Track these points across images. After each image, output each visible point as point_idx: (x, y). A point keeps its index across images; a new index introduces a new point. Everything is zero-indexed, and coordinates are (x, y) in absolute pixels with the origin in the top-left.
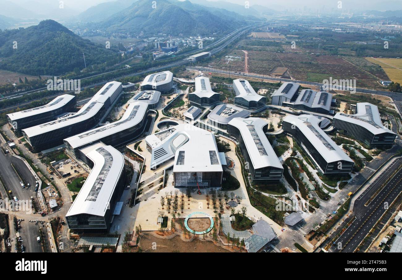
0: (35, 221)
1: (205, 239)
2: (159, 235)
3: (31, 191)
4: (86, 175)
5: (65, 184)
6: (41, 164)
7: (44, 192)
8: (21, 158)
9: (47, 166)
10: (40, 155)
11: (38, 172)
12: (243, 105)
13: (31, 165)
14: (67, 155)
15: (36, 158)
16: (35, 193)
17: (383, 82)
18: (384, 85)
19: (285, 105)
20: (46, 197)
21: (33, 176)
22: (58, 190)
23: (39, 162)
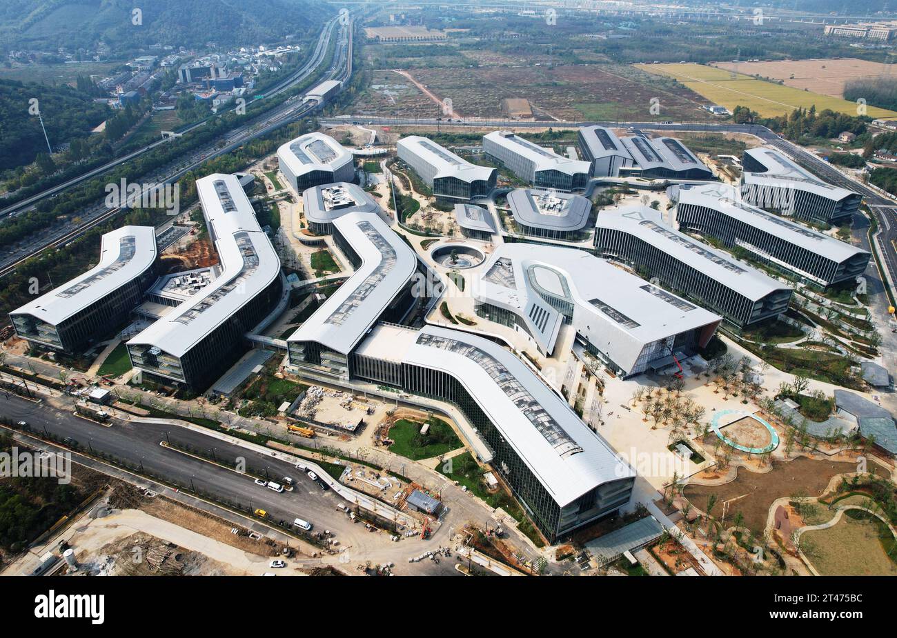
0: (428, 556)
1: (789, 457)
2: (710, 478)
3: (310, 493)
4: (403, 413)
5: (377, 448)
6: (250, 421)
7: (352, 484)
8: (168, 423)
9: (273, 421)
10: (214, 399)
11: (270, 443)
12: (557, 187)
13: (223, 431)
14: (291, 380)
15: (211, 409)
16: (328, 494)
17: (712, 109)
18: (716, 113)
19: (624, 173)
20: (373, 494)
21: (267, 457)
22: (380, 469)
23: (237, 418)
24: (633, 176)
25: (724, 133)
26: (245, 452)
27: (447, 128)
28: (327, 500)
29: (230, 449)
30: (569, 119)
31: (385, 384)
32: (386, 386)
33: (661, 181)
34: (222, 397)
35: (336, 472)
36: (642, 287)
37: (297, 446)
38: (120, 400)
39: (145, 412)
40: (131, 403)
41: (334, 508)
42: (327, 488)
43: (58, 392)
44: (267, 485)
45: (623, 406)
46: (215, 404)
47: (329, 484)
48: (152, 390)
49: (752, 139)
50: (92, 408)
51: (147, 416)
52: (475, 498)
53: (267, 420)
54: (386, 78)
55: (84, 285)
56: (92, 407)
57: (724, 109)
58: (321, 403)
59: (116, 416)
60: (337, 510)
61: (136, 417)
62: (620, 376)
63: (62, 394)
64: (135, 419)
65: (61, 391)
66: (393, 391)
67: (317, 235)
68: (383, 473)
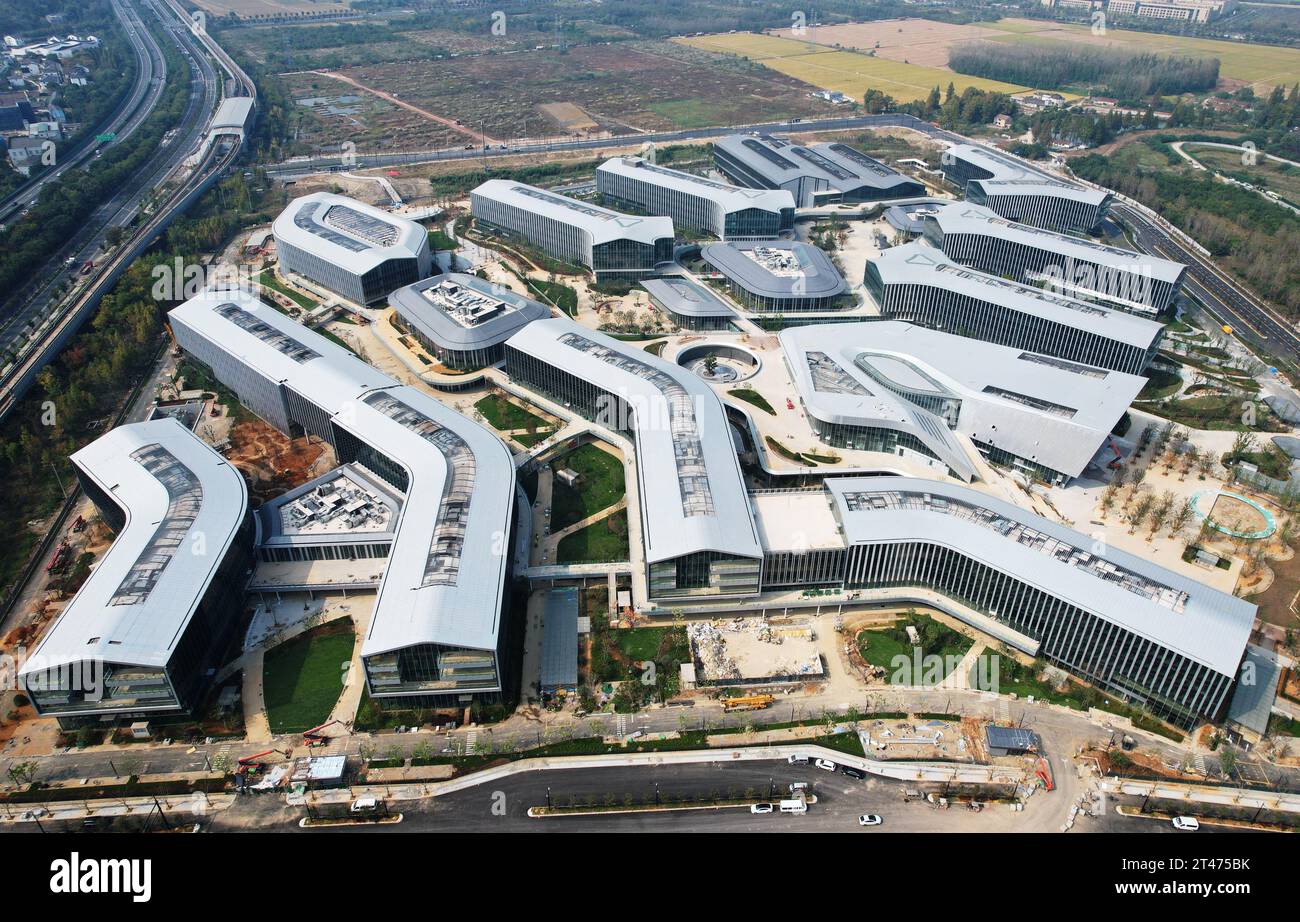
2: (1254, 583)
3: (846, 792)
4: (857, 620)
5: (870, 687)
6: (643, 716)
7: (890, 754)
8: (507, 774)
9: (684, 703)
10: (551, 701)
11: (712, 740)
12: (759, 232)
13: (617, 749)
14: (644, 625)
15: (563, 719)
16: (871, 784)
17: (827, 97)
18: (835, 102)
19: (820, 201)
20: (930, 756)
21: (728, 765)
22: (904, 716)
23: (620, 720)
24: (832, 202)
25: (873, 128)
26: (685, 769)
27: (493, 160)
28: (877, 792)
29: (656, 775)
30: (659, 128)
31: (812, 586)
32: (814, 588)
33: (870, 205)
34: (562, 692)
35: (850, 744)
36: (1020, 357)
37: (759, 727)
38: (373, 765)
39: (446, 770)
40: (401, 763)
41: (899, 800)
42: (862, 774)
43: (221, 796)
44: (776, 808)
45: (1093, 522)
46: (559, 709)
47: (859, 766)
48: (420, 726)
49: (909, 133)
50: (329, 800)
51: (455, 776)
52: (1052, 707)
53: (671, 704)
54: (315, 87)
55: (150, 567)
56: (325, 798)
57: (840, 95)
58: (727, 646)
59: (393, 798)
60: (907, 801)
61: (438, 785)
62: (1059, 484)
63: (232, 797)
64: (437, 789)
65: (228, 792)
66: (829, 593)
67: (467, 372)
68: (912, 720)
